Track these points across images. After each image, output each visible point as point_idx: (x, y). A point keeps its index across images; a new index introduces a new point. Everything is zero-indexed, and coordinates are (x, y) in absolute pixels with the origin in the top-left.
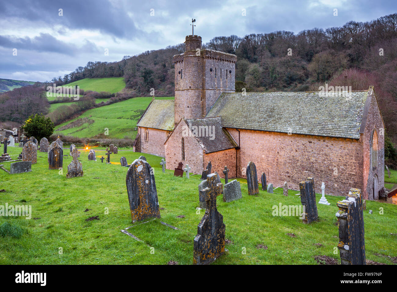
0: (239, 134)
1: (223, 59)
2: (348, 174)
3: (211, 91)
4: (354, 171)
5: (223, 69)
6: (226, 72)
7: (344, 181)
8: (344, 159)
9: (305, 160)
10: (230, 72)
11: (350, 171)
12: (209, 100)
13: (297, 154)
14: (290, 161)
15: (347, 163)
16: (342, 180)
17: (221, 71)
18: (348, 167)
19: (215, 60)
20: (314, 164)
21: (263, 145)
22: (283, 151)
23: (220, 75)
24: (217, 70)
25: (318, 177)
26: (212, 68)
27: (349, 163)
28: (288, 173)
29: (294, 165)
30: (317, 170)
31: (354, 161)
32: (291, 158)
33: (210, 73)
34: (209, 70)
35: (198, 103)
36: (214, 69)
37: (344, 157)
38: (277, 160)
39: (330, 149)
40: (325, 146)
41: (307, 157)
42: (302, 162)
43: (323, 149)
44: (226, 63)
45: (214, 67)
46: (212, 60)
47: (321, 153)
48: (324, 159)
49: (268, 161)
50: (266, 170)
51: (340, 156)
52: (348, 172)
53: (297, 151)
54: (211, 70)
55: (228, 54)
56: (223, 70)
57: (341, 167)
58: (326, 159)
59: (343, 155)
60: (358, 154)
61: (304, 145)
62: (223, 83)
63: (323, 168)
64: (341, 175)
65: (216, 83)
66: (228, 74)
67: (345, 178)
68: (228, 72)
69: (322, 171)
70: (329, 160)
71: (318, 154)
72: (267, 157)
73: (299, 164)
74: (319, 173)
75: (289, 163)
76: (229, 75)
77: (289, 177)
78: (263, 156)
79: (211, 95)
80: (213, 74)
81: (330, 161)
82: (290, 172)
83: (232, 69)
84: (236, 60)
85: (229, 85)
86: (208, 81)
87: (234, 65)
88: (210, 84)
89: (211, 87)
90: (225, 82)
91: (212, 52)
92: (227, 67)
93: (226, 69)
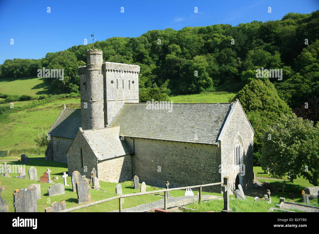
0: (134, 142)
1: (124, 70)
2: (211, 173)
3: (113, 102)
4: (215, 170)
5: (125, 80)
6: (128, 82)
7: (208, 179)
8: (209, 161)
9: (183, 163)
10: (133, 82)
11: (212, 171)
12: (110, 111)
13: (176, 158)
14: (172, 164)
15: (210, 164)
16: (207, 178)
17: (123, 82)
18: (211, 167)
19: (116, 72)
20: (188, 166)
21: (152, 151)
22: (167, 156)
23: (122, 85)
24: (119, 82)
25: (191, 176)
27: (212, 164)
28: (170, 174)
29: (175, 168)
30: (190, 171)
31: (215, 162)
32: (173, 162)
33: (112, 84)
34: (110, 82)
35: (100, 114)
36: (115, 81)
37: (209, 160)
38: (163, 164)
39: (199, 153)
40: (195, 151)
41: (184, 160)
42: (180, 164)
43: (194, 153)
44: (129, 73)
45: (115, 79)
46: (113, 72)
47: (193, 156)
48: (195, 161)
49: (156, 164)
50: (154, 173)
51: (206, 159)
52: (211, 172)
53: (176, 156)
54: (112, 82)
57: (206, 167)
58: (197, 162)
59: (208, 158)
60: (217, 156)
61: (181, 150)
62: (125, 94)
63: (195, 170)
64: (207, 174)
65: (117, 94)
67: (210, 176)
68: (131, 83)
69: (194, 172)
70: (198, 162)
71: (192, 158)
72: (155, 161)
73: (178, 167)
74: (192, 173)
75: (171, 166)
77: (171, 177)
78: (152, 161)
79: (113, 106)
81: (200, 163)
82: (172, 173)
83: (134, 79)
84: (139, 71)
85: (132, 95)
86: (109, 93)
87: (137, 75)
88: (112, 96)
89: (113, 98)
90: (128, 92)
91: (112, 65)
92: (130, 78)
93: (128, 80)
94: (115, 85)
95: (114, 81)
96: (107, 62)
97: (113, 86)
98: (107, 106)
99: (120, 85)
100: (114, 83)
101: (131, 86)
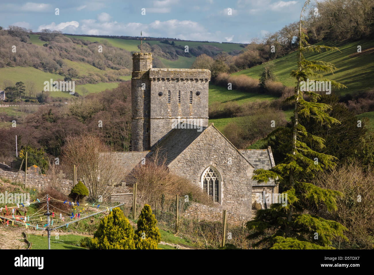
1: (181, 78)
3: (160, 120)
5: (183, 91)
6: (189, 94)
10: (198, 94)
12: (156, 131)
17: (179, 94)
19: (166, 81)
23: (178, 98)
24: (172, 94)
26: (162, 92)
33: (159, 98)
34: (157, 94)
44: (191, 82)
45: (166, 90)
46: (162, 81)
54: (160, 95)
55: (194, 70)
56: (182, 93)
62: (182, 110)
65: (169, 110)
66: (193, 97)
68: (194, 95)
76: (195, 98)
79: (161, 125)
83: (201, 89)
84: (210, 77)
85: (196, 111)
86: (155, 108)
87: (206, 84)
88: (158, 112)
89: (161, 116)
90: (189, 107)
91: (160, 72)
92: (192, 87)
93: (189, 90)
94: (165, 98)
95: (164, 93)
96: (153, 69)
97: (162, 99)
98: (151, 126)
99: (175, 98)
100: (163, 95)
101: (193, 99)
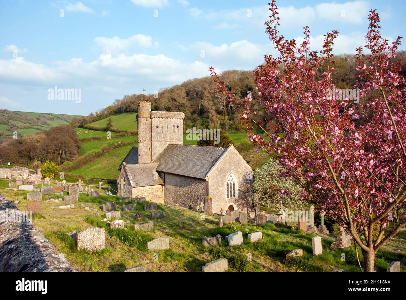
1: (170, 117)
3: (158, 143)
6: (173, 127)
10: (178, 127)
12: (155, 150)
19: (161, 119)
23: (167, 129)
24: (164, 127)
26: (158, 125)
31: (205, 193)
33: (157, 129)
35: (146, 152)
39: (198, 185)
44: (174, 119)
45: (160, 124)
46: (159, 119)
53: (186, 187)
54: (157, 127)
55: (176, 113)
56: (169, 126)
62: (170, 136)
65: (162, 137)
68: (176, 127)
76: (176, 129)
79: (158, 146)
80: (159, 130)
83: (179, 124)
84: (184, 117)
85: (176, 137)
86: (154, 136)
87: (182, 121)
88: (156, 138)
89: (158, 140)
90: (173, 135)
91: (158, 113)
92: (174, 123)
93: (173, 125)
95: (159, 126)
96: (153, 112)
98: (153, 146)
99: (165, 129)
101: (175, 130)
